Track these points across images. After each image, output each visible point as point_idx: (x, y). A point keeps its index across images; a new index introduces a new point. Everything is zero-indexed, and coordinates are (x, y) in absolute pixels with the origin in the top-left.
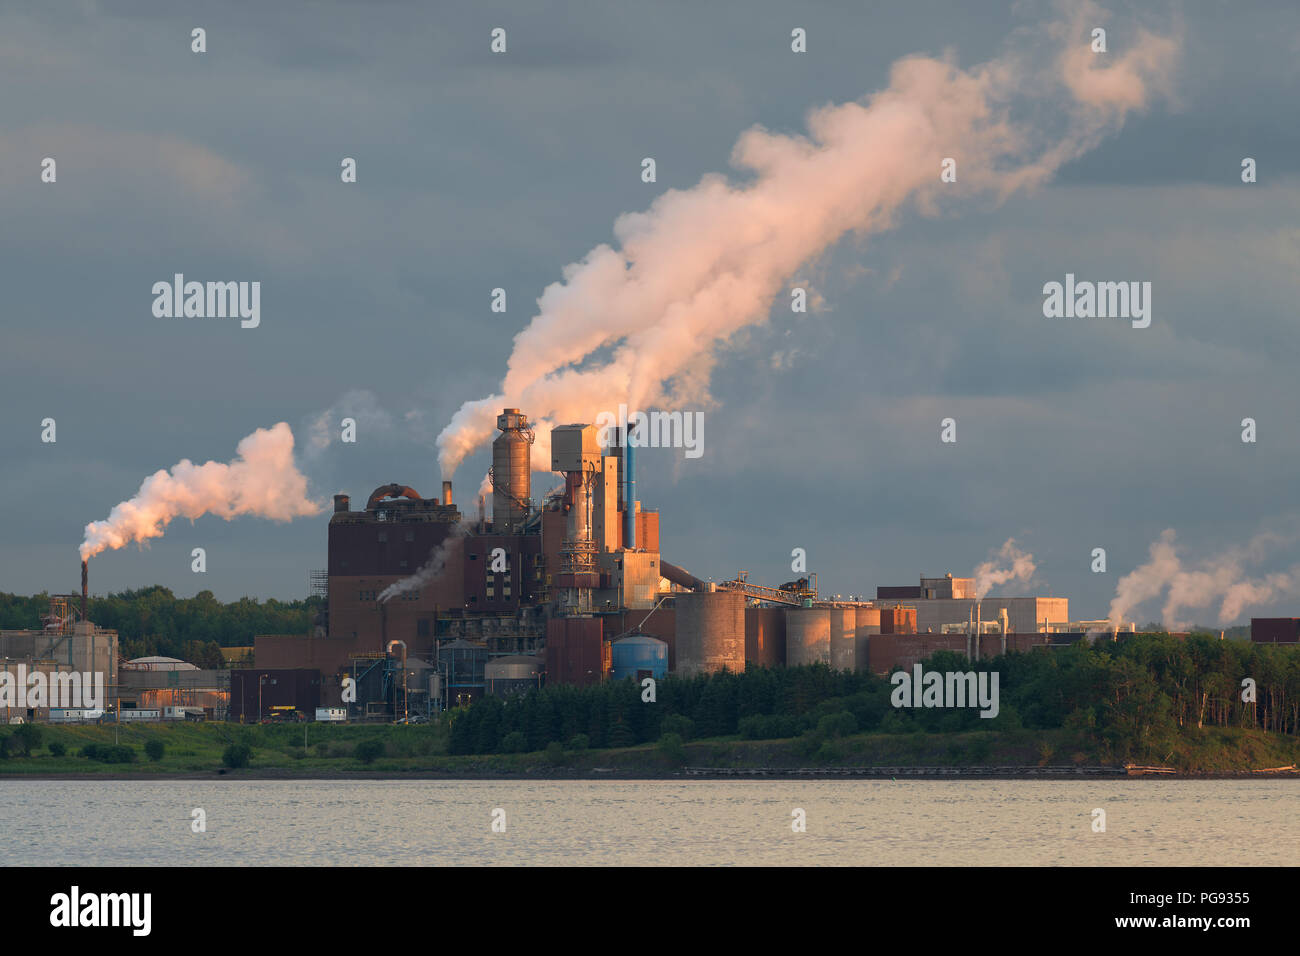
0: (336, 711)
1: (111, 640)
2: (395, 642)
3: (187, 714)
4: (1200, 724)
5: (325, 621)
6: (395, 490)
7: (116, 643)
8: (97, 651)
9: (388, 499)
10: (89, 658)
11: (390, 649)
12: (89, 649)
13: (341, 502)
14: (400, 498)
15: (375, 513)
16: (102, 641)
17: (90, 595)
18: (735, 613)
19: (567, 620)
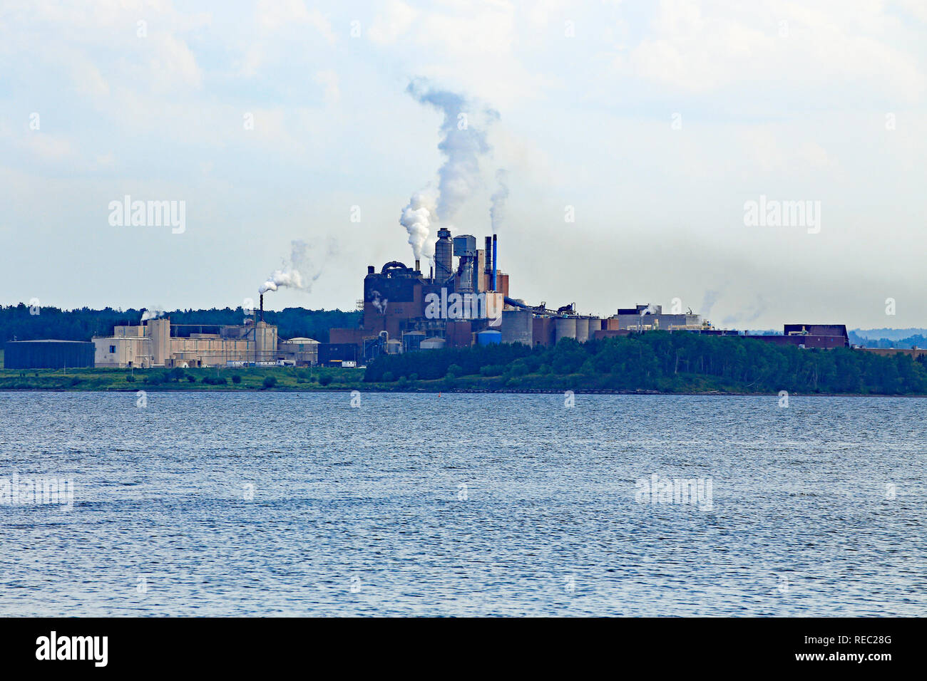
0: (351, 363)
1: (273, 331)
2: (382, 332)
3: (285, 363)
4: (676, 372)
5: (362, 322)
6: (395, 264)
7: (276, 331)
8: (267, 335)
9: (391, 268)
10: (263, 339)
11: (380, 335)
12: (263, 334)
13: (371, 269)
14: (397, 267)
15: (386, 274)
16: (269, 331)
17: (264, 310)
18: (527, 320)
19: (455, 323)
